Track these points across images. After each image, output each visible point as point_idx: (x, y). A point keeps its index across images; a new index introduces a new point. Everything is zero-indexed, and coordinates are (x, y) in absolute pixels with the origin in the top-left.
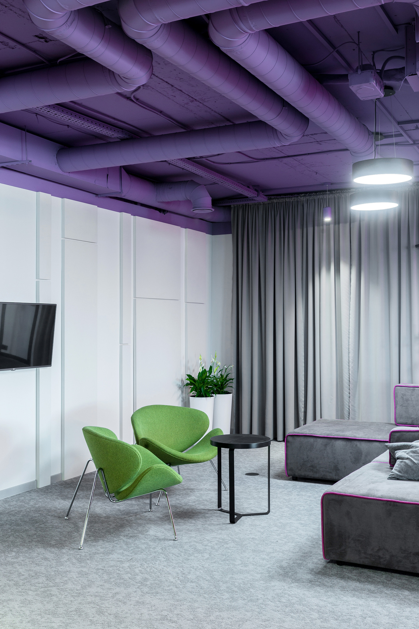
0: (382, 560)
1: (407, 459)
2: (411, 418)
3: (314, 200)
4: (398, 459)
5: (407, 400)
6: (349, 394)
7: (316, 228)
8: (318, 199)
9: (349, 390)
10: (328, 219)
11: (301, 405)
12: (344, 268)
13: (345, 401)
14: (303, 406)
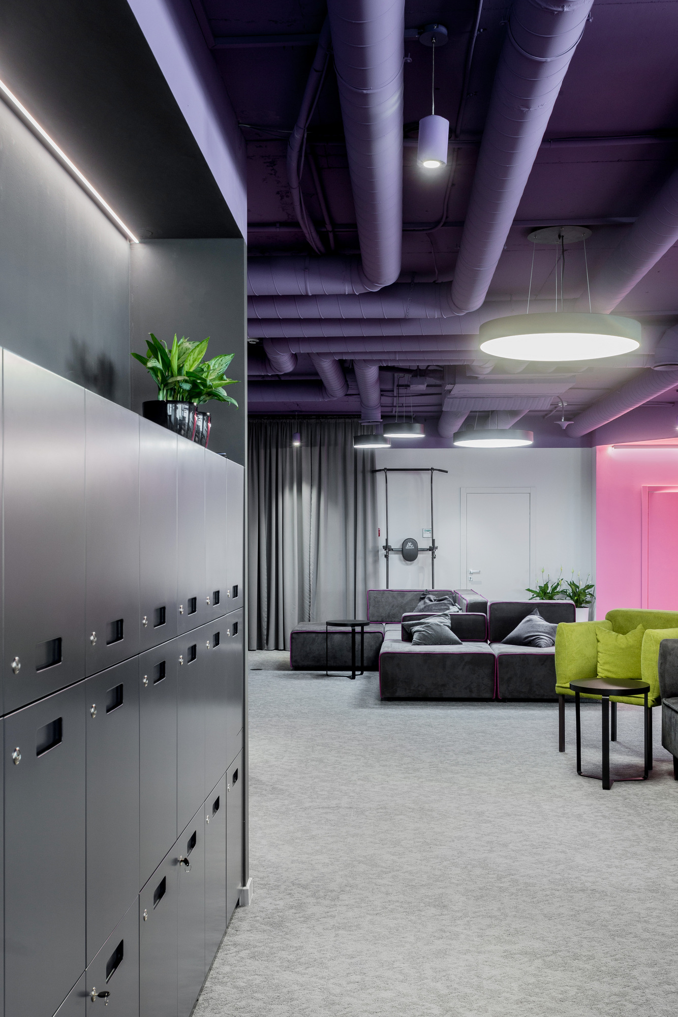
0: (420, 692)
1: (424, 631)
2: (382, 616)
3: (278, 423)
4: (415, 632)
5: (378, 602)
6: (310, 602)
7: (280, 450)
8: (281, 423)
9: (310, 599)
10: (297, 444)
11: (264, 615)
12: (306, 489)
13: (306, 610)
14: (266, 616)
